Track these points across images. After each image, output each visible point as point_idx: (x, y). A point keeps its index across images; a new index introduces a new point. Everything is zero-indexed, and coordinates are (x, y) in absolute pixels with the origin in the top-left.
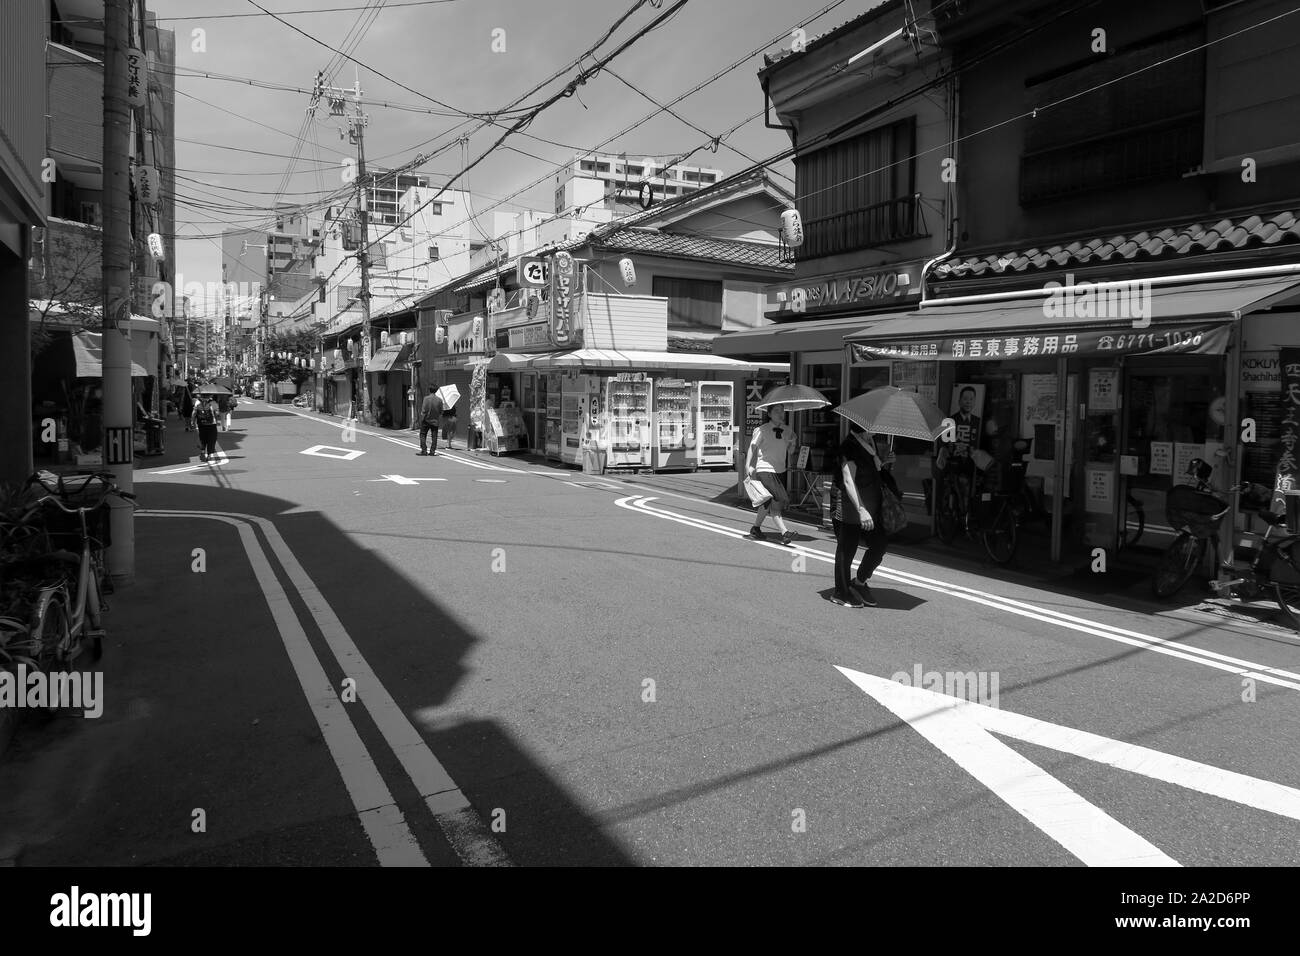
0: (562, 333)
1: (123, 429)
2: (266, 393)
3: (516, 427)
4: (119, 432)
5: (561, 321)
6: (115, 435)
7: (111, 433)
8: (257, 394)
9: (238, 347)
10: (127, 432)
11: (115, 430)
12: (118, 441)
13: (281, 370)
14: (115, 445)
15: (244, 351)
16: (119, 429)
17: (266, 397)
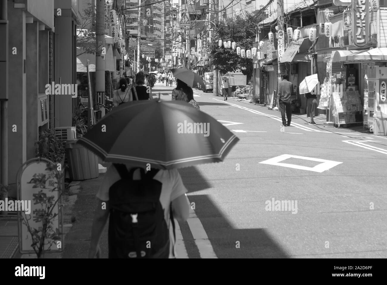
0: (360, 37)
1: (102, 92)
2: (215, 86)
3: (353, 105)
4: (101, 93)
5: (359, 29)
6: (100, 94)
7: (98, 93)
8: (208, 87)
9: (193, 32)
10: (103, 93)
11: (100, 92)
12: (101, 97)
13: (229, 60)
14: (100, 98)
15: (198, 36)
16: (101, 92)
17: (214, 90)
